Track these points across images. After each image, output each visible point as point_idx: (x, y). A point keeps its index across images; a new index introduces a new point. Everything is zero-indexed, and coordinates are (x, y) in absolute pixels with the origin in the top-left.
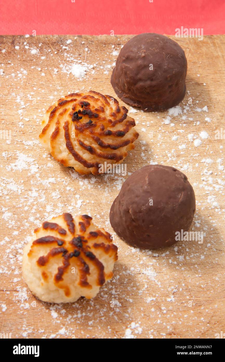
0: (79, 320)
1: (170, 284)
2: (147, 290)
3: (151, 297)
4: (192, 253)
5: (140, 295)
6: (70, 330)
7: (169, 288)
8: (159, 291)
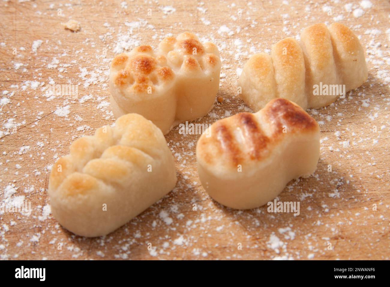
0: (203, 226)
1: (333, 176)
2: (300, 185)
3: (306, 194)
4: (360, 138)
5: (289, 191)
6: (190, 239)
7: (332, 181)
8: (316, 186)
